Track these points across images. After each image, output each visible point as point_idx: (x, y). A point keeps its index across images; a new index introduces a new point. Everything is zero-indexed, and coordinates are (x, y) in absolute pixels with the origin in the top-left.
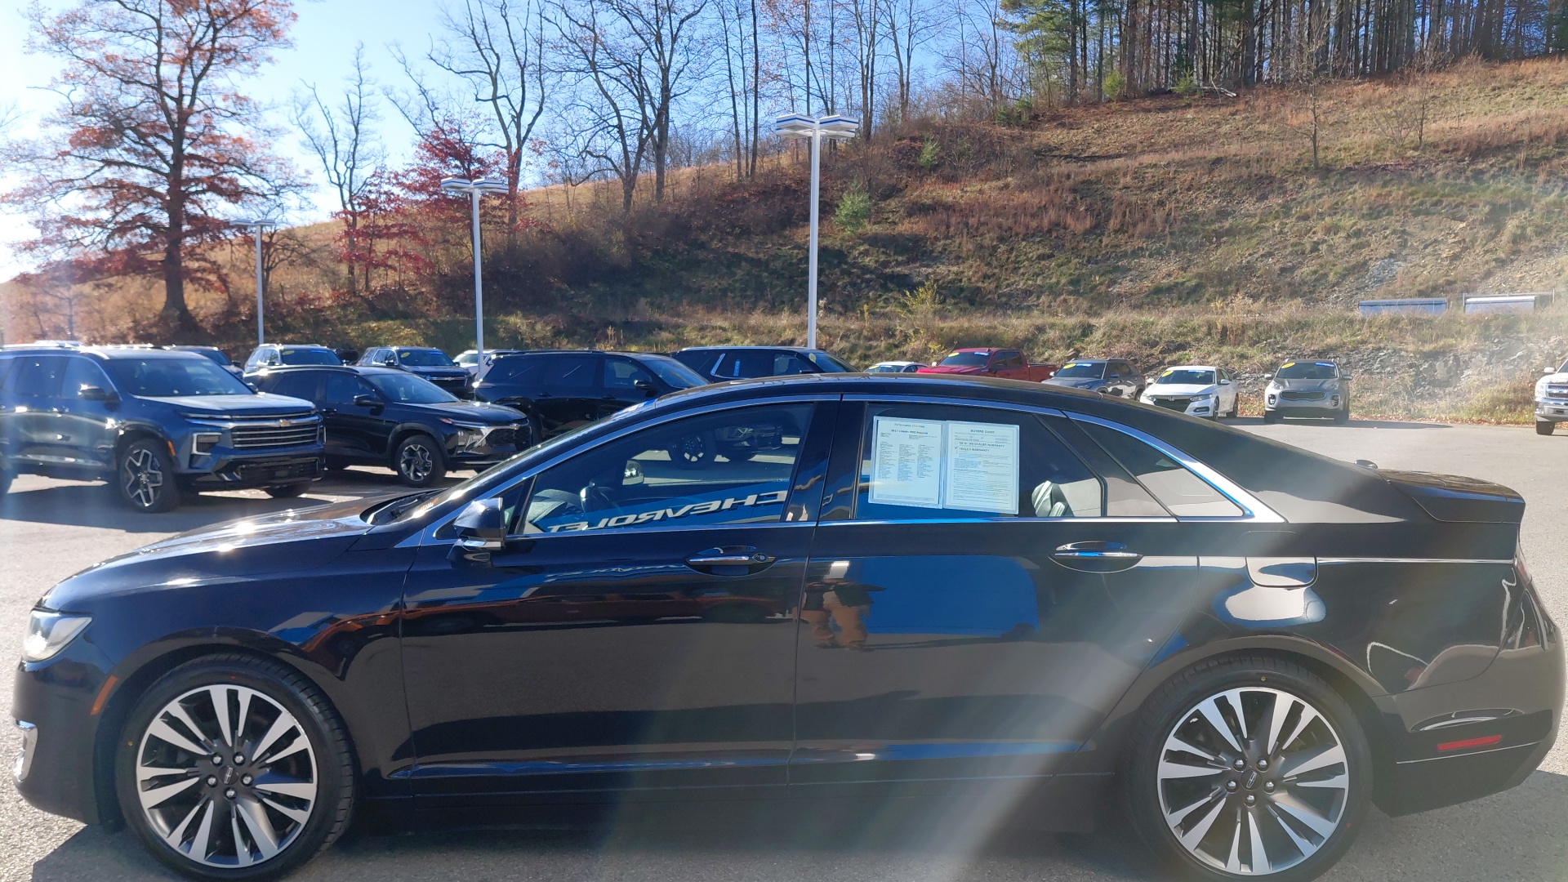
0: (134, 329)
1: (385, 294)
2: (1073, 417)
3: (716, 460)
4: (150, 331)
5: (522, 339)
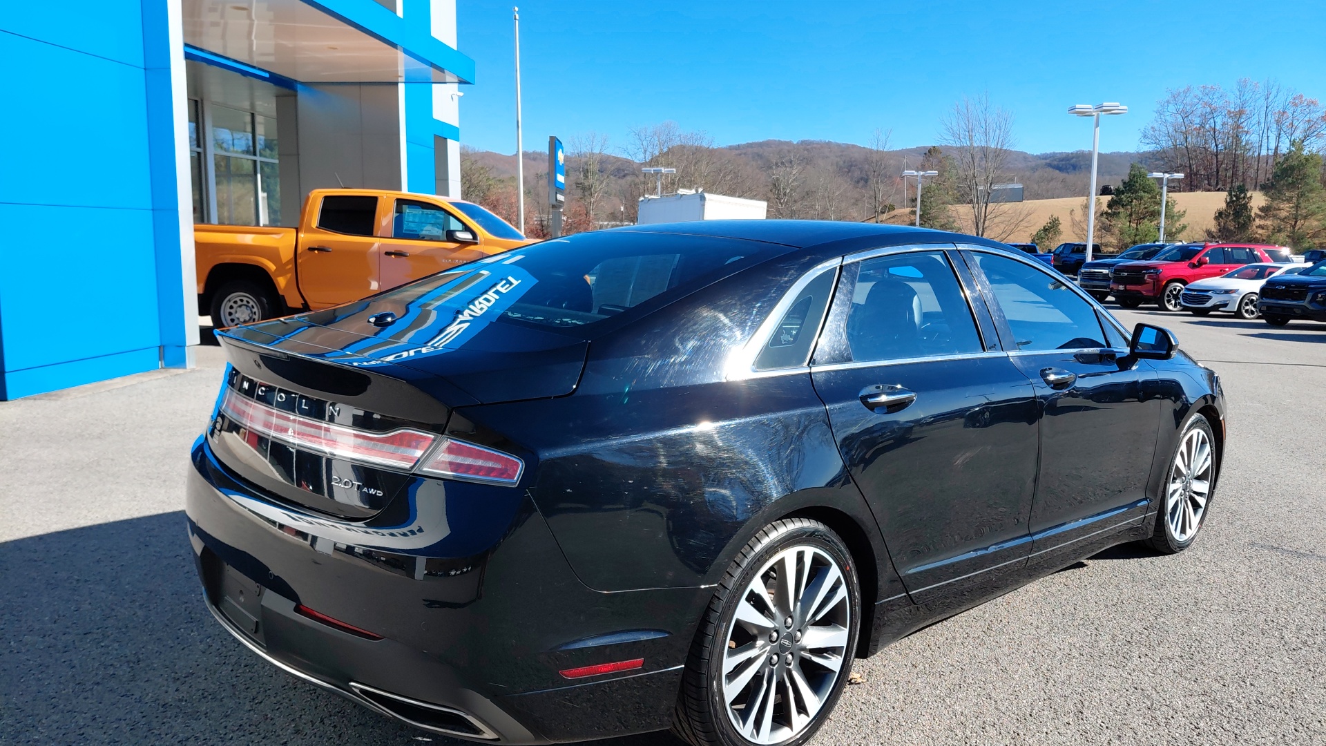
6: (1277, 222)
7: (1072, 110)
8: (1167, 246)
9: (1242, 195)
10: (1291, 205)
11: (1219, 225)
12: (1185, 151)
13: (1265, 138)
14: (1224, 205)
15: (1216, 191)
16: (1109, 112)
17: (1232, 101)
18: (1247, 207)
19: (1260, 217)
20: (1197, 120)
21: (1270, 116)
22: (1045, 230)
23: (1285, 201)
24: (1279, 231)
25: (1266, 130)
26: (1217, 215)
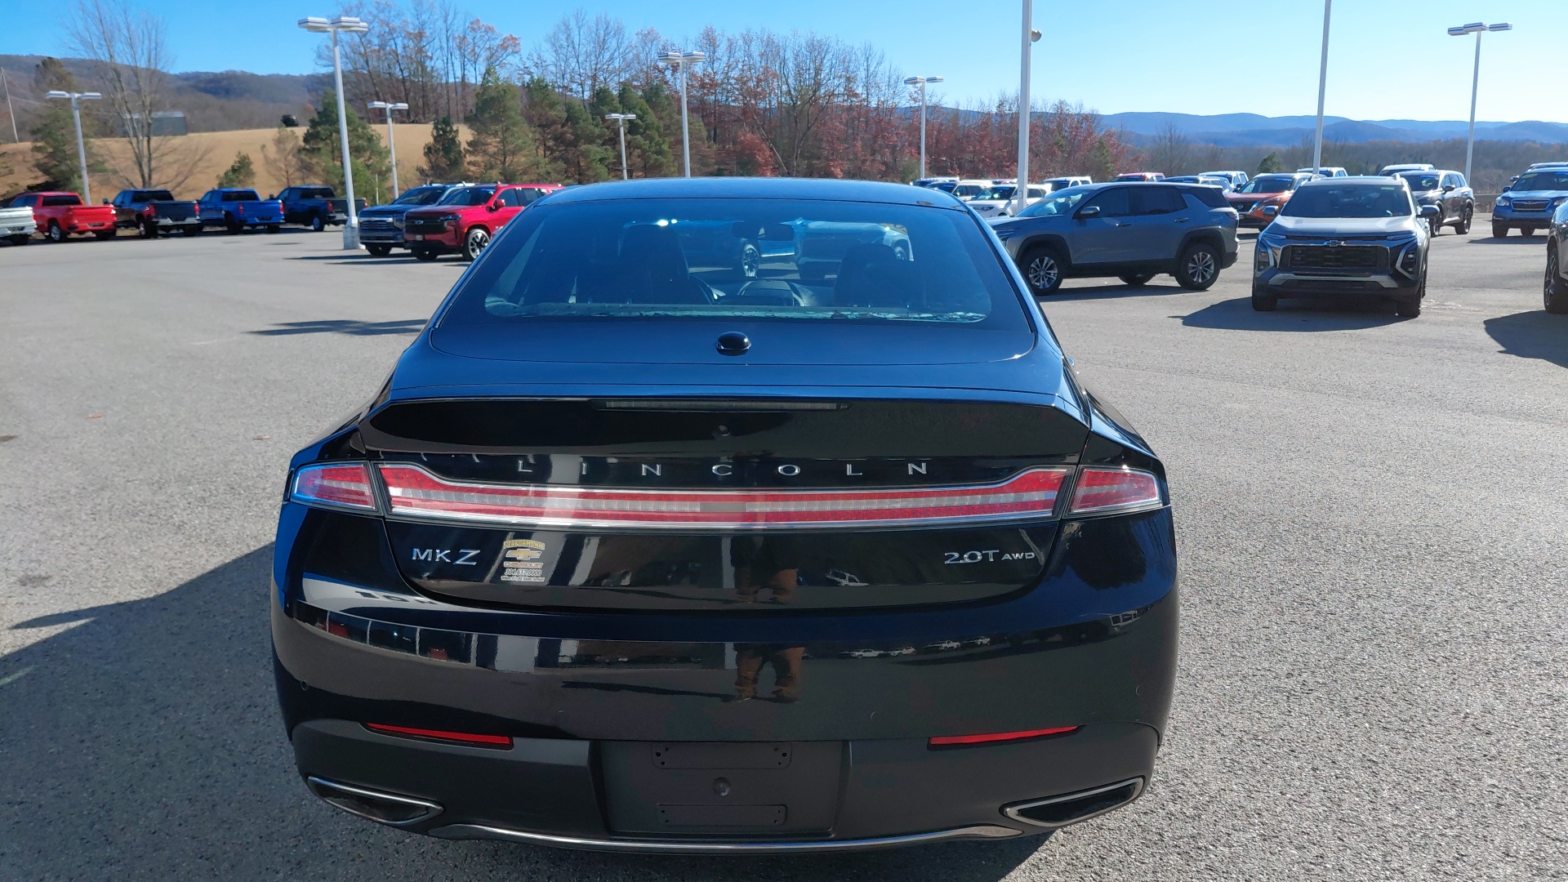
6: (487, 158)
7: (303, 23)
8: (448, 188)
9: (448, 129)
10: (498, 140)
11: (430, 161)
12: (368, 77)
13: (450, 65)
14: (431, 140)
15: (410, 123)
16: (346, 29)
17: (409, 21)
18: (455, 142)
19: (471, 153)
20: (376, 41)
21: (451, 40)
22: (234, 170)
23: (490, 135)
24: (492, 168)
25: (449, 56)
26: (426, 150)
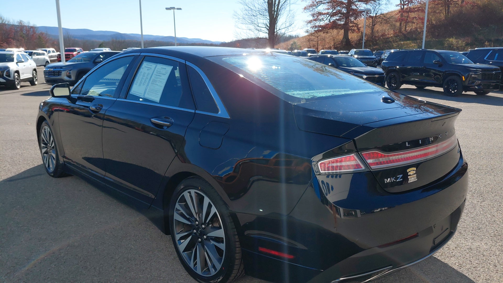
0: (334, 45)
1: (411, 32)
2: (188, 63)
3: (463, 93)
4: (337, 46)
5: (453, 47)
